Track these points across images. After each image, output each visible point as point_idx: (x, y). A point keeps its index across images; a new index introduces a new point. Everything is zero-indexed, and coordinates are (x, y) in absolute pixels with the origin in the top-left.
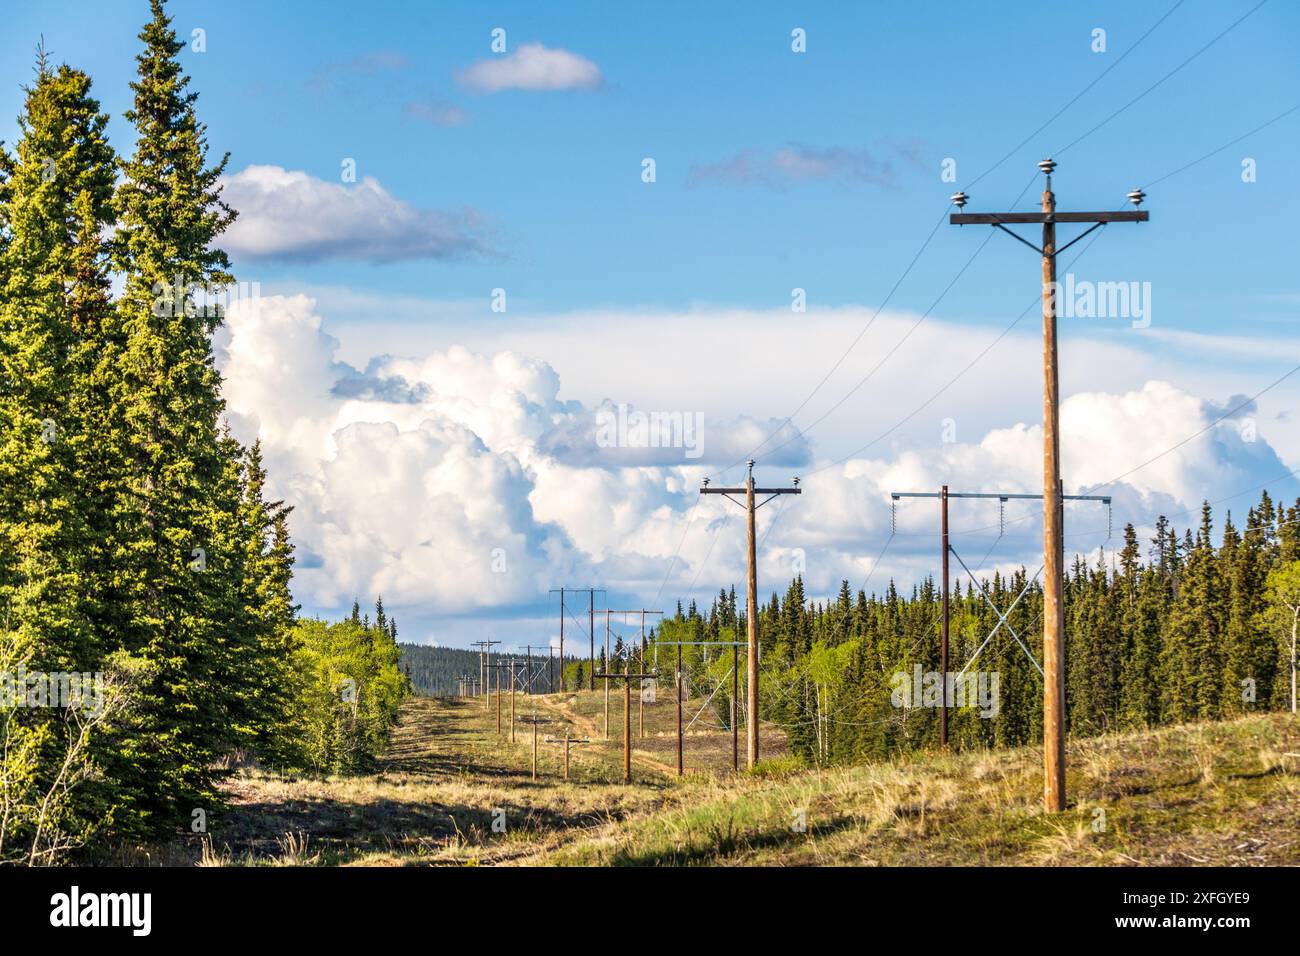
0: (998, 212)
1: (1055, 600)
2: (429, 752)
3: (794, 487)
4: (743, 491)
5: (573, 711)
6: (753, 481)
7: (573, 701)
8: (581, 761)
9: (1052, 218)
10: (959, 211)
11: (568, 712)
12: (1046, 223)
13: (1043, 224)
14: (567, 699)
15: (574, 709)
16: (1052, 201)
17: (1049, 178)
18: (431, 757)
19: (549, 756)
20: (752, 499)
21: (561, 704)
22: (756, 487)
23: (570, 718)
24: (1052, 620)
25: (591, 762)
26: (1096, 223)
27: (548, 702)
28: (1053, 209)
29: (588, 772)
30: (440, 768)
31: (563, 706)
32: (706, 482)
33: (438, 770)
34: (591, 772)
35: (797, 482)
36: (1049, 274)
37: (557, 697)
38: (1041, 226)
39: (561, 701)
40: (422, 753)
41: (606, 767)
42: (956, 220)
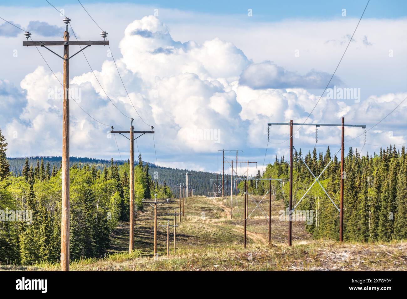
0: (43, 41)
1: (66, 209)
2: (140, 225)
3: (151, 130)
4: (129, 132)
5: (225, 205)
6: (133, 128)
7: (225, 201)
8: (209, 230)
9: (67, 43)
10: (26, 40)
11: (223, 206)
12: (65, 46)
13: (63, 46)
14: (223, 200)
15: (226, 205)
16: (68, 35)
17: (67, 26)
18: (141, 228)
19: (195, 228)
20: (133, 135)
21: (220, 202)
22: (134, 130)
23: (223, 209)
24: (64, 217)
25: (214, 231)
26: (87, 45)
27: (214, 201)
28: (68, 39)
29: (212, 235)
30: (145, 233)
31: (221, 203)
32: (113, 128)
33: (144, 234)
34: (213, 235)
35: (152, 128)
36: (65, 68)
37: (218, 199)
38: (63, 47)
39: (220, 200)
40: (137, 226)
41: (220, 233)
42: (25, 44)
